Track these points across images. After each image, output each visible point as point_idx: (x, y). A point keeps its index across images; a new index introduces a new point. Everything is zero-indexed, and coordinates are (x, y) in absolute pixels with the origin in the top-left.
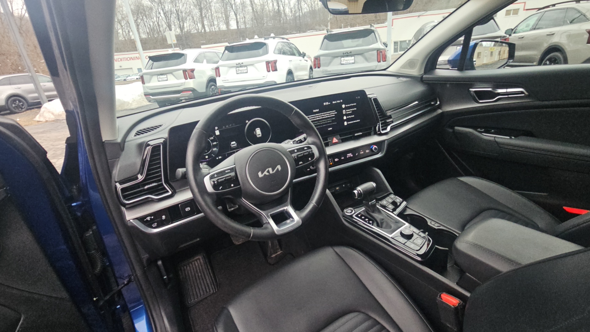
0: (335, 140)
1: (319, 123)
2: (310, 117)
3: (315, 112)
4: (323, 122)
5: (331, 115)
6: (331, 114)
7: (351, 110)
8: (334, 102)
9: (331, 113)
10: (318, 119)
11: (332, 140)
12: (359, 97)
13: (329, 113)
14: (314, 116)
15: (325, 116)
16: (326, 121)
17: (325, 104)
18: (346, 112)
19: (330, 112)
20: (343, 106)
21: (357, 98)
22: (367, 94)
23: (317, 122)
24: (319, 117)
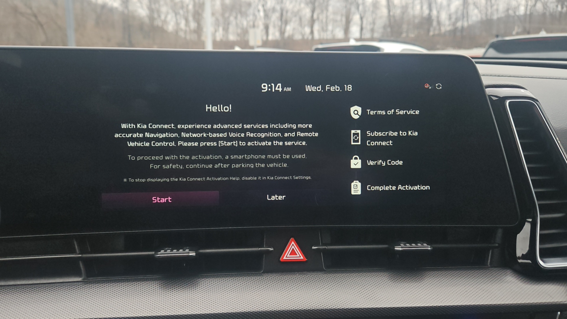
0: (293, 253)
1: (224, 162)
2: (187, 131)
3: (210, 113)
4: (244, 161)
5: (289, 139)
6: (293, 135)
7: (391, 133)
8: (308, 88)
9: (290, 130)
10: (222, 143)
11: (282, 250)
12: (439, 86)
13: (283, 131)
14: (207, 131)
15: (261, 140)
16: (261, 161)
17: (265, 87)
18: (364, 138)
19: (286, 126)
20: (356, 112)
21: (427, 86)
22: (486, 81)
23: (217, 157)
24: (228, 139)
